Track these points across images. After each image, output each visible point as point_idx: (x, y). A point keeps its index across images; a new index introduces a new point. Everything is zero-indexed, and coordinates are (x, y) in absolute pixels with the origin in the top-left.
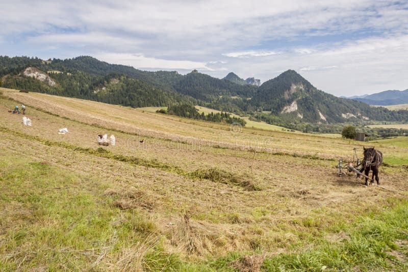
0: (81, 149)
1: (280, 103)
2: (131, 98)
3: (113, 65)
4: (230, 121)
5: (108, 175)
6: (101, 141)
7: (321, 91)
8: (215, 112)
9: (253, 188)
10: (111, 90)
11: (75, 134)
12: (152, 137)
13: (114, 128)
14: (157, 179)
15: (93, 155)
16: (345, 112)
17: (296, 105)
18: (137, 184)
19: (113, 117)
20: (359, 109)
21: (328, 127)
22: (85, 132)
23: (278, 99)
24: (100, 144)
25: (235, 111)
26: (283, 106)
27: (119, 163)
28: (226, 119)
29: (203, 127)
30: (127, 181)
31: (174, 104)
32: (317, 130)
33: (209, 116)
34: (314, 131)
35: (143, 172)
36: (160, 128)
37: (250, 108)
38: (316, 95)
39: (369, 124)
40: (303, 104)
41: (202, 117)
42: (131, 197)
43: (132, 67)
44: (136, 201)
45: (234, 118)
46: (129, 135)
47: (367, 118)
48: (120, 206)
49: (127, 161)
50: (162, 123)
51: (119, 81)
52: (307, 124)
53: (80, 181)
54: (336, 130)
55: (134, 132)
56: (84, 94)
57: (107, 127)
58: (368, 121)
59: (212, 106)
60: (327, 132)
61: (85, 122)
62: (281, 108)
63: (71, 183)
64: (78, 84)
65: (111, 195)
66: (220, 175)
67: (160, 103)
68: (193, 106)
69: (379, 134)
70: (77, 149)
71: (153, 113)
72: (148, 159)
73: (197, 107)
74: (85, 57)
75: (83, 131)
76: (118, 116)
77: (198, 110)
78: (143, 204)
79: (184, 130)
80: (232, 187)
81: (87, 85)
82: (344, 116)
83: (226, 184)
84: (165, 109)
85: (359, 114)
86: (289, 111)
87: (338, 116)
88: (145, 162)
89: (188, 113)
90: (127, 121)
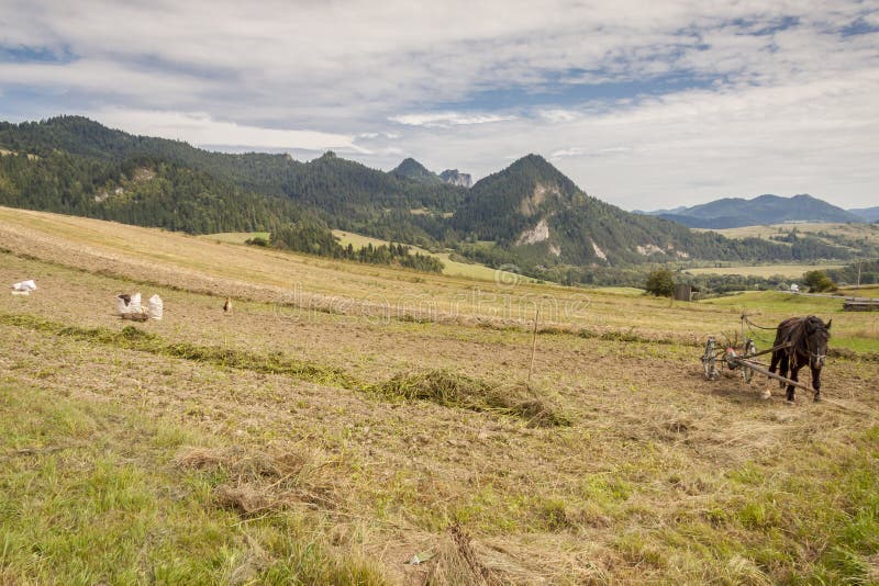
0: (79, 332)
1: (513, 224)
2: (185, 213)
3: (141, 138)
4: (409, 263)
5: (164, 399)
6: (126, 309)
7: (594, 200)
8: (377, 244)
9: (553, 421)
10: (136, 195)
11: (57, 293)
12: (249, 300)
13: (152, 279)
14: (300, 406)
15: (110, 347)
16: (643, 242)
17: (546, 229)
18: (249, 421)
19: (145, 254)
20: (670, 237)
21: (610, 273)
22: (81, 290)
23: (508, 216)
24: (124, 317)
25: (420, 242)
26: (519, 229)
27: (185, 366)
28: (400, 258)
29: (359, 277)
30: (220, 415)
31: (284, 227)
32: (588, 280)
33: (363, 252)
34: (583, 282)
35: (255, 387)
36: (264, 279)
37: (451, 236)
38: (585, 208)
39: (690, 267)
40: (560, 227)
41: (348, 254)
42: (265, 474)
43: (186, 144)
44: (283, 486)
45: (417, 255)
46: (193, 296)
47: (685, 255)
48: (236, 506)
49: (207, 358)
50: (265, 268)
51: (154, 174)
52: (568, 267)
53: (93, 423)
54: (628, 280)
55: (204, 287)
56: (72, 204)
57: (136, 278)
58: (687, 260)
59: (370, 230)
60: (609, 284)
61: (79, 265)
62: (515, 234)
63: (67, 434)
64: (56, 179)
65: (200, 466)
66: (458, 389)
67: (253, 224)
68: (326, 232)
69: (708, 287)
70: (68, 332)
71: (239, 244)
72: (256, 351)
73: (336, 233)
74: (71, 118)
75: (76, 288)
76: (161, 253)
77: (339, 239)
78: (305, 492)
79: (317, 282)
80: (495, 420)
81: (78, 183)
82: (640, 249)
83: (479, 410)
84: (266, 236)
85: (670, 247)
86: (531, 240)
87: (629, 250)
88: (254, 360)
89: (317, 246)
90: (182, 264)
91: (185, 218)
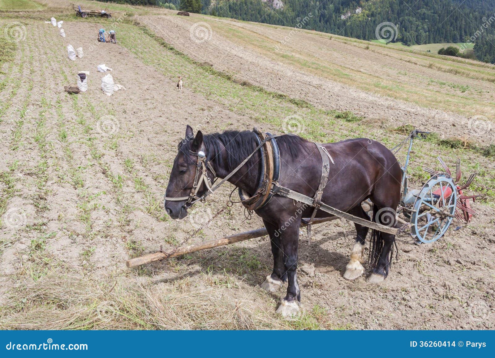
31: (489, 38)
91: (404, 31)
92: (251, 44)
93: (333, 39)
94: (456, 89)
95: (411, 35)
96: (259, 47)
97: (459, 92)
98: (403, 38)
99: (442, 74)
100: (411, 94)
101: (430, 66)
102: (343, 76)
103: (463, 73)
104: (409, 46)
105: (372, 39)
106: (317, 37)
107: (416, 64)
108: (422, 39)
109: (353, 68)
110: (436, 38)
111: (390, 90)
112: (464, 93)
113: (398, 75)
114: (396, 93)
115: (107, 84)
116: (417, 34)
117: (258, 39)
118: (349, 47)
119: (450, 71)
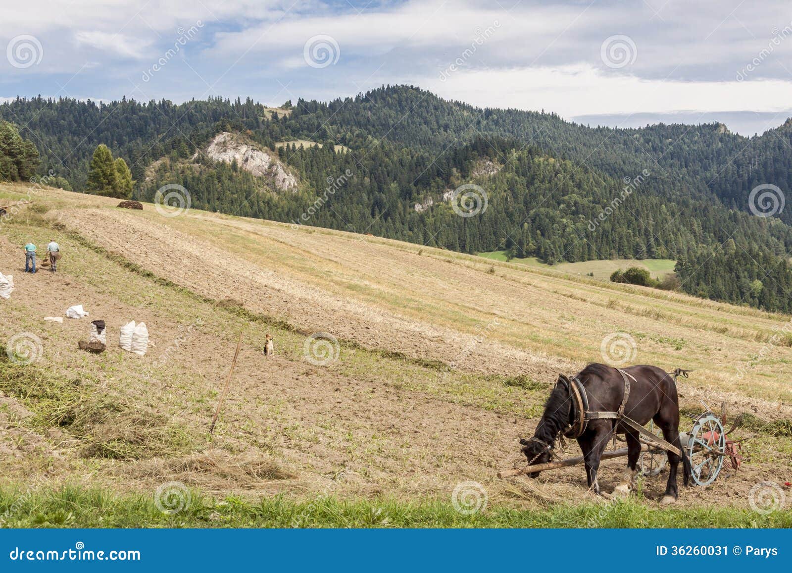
2: (540, 227)
31: (701, 250)
51: (500, 167)
56: (383, 215)
64: (367, 180)
81: (394, 185)
91: (540, 236)
92: (283, 263)
93: (423, 254)
94: (665, 345)
95: (553, 243)
96: (301, 271)
97: (671, 350)
98: (539, 248)
99: (634, 318)
100: (595, 353)
101: (611, 305)
102: (470, 323)
103: (670, 318)
104: (551, 264)
105: (478, 251)
106: (392, 250)
107: (584, 300)
108: (576, 251)
109: (479, 309)
110: (603, 250)
111: (558, 346)
112: (681, 351)
113: (561, 321)
114: (570, 350)
115: (139, 336)
116: (565, 241)
117: (293, 255)
118: (457, 268)
119: (647, 314)
